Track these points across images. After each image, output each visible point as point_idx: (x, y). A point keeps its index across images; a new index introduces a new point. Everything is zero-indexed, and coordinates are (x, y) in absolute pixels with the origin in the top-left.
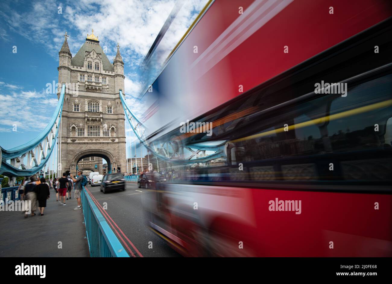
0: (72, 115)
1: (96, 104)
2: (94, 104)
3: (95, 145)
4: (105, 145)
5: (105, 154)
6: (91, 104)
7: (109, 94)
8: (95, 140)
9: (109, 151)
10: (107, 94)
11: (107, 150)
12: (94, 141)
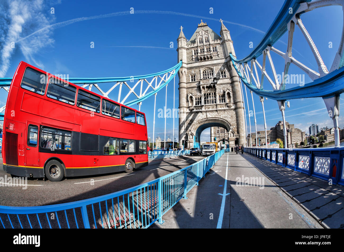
0: (189, 86)
1: (210, 71)
2: (208, 72)
3: (212, 113)
4: (221, 113)
5: (222, 123)
6: (206, 72)
7: (220, 59)
8: (211, 107)
9: (226, 119)
10: (219, 59)
11: (224, 118)
12: (211, 109)
